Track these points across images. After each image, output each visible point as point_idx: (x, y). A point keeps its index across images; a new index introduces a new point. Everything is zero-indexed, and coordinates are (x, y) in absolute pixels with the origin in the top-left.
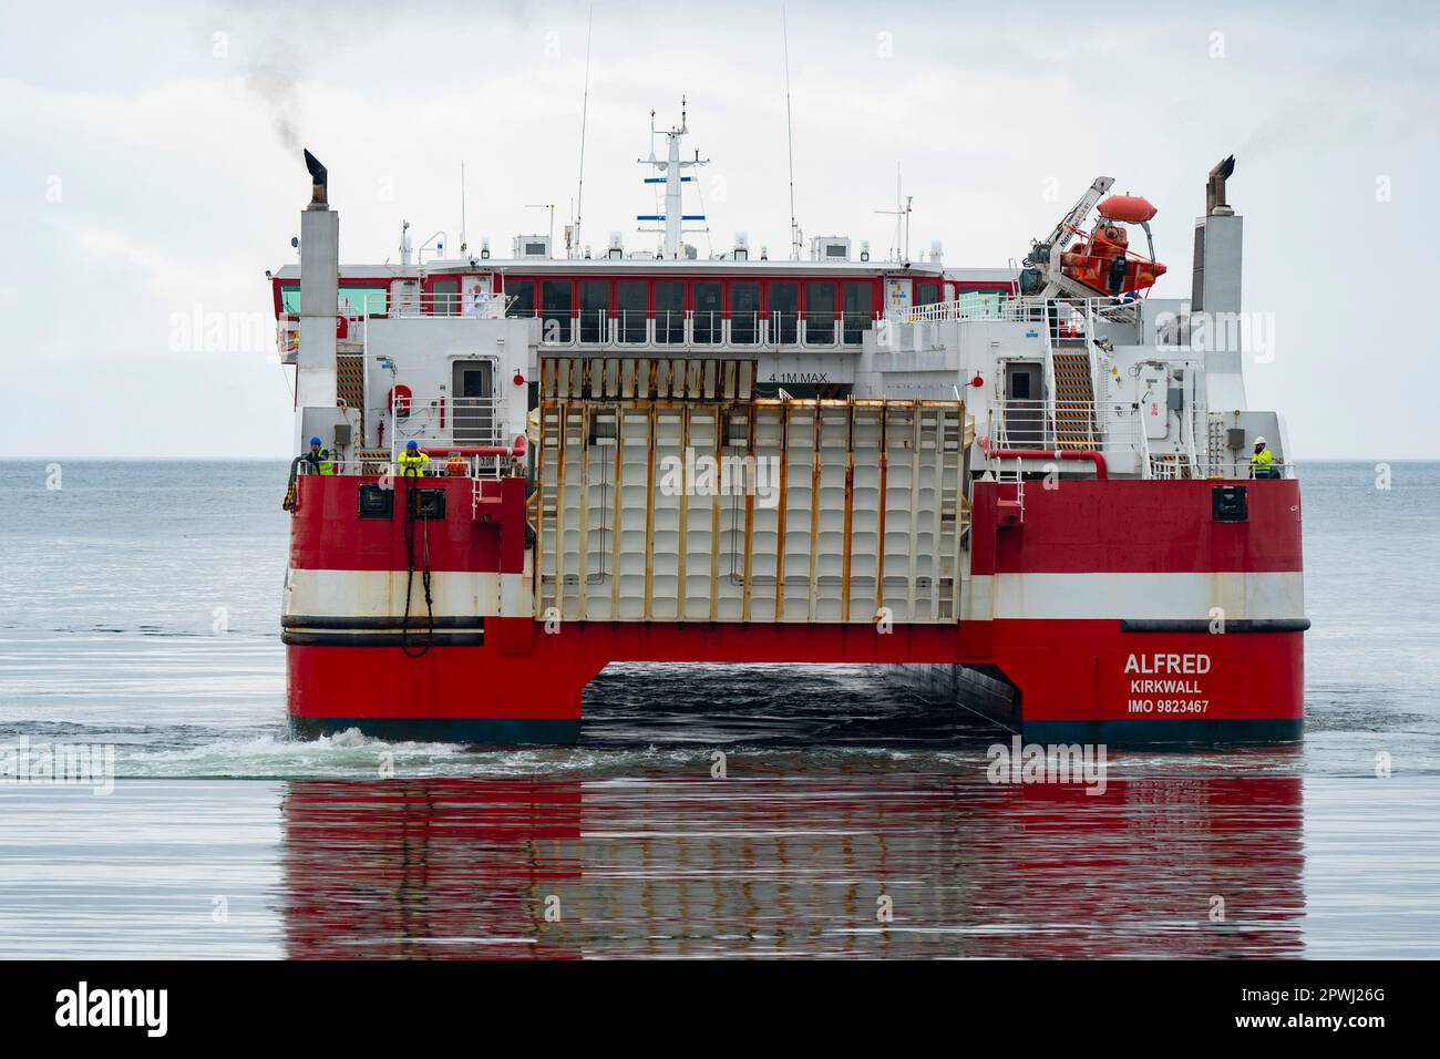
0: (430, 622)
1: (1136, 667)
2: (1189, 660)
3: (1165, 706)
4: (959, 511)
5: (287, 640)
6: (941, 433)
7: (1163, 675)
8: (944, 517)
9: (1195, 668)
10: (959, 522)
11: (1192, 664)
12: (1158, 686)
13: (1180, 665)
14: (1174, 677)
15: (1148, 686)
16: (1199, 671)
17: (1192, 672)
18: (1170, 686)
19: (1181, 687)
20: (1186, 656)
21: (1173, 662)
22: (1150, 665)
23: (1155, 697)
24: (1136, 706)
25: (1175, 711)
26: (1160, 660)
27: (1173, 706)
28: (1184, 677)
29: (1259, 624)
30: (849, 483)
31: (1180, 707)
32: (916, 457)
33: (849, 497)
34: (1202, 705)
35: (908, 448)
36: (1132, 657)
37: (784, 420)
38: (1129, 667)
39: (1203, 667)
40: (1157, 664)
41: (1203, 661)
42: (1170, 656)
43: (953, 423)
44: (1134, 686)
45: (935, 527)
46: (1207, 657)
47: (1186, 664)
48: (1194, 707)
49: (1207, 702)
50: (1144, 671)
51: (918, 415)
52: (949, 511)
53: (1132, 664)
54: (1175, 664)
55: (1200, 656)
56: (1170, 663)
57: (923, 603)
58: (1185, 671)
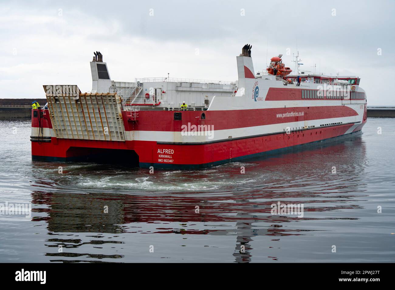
0: (43, 138)
1: (160, 152)
2: (170, 151)
3: (165, 161)
4: (119, 117)
5: (31, 140)
6: (112, 100)
7: (165, 154)
8: (118, 119)
9: (171, 152)
10: (120, 119)
11: (170, 152)
12: (164, 156)
13: (168, 152)
14: (167, 154)
15: (162, 156)
16: (172, 153)
17: (170, 153)
18: (166, 156)
19: (168, 157)
20: (169, 150)
21: (167, 151)
22: (162, 152)
23: (163, 158)
24: (160, 160)
25: (167, 162)
26: (164, 150)
27: (167, 161)
28: (168, 154)
29: (184, 143)
30: (99, 111)
31: (168, 161)
32: (109, 106)
33: (100, 114)
34: (172, 161)
35: (107, 104)
36: (159, 150)
37: (85, 98)
38: (158, 152)
39: (172, 152)
40: (164, 151)
41: (172, 151)
42: (166, 150)
43: (114, 98)
44: (159, 156)
45: (116, 120)
46: (173, 150)
47: (169, 152)
48: (171, 161)
49: (173, 160)
50: (161, 153)
51: (107, 97)
52: (118, 117)
53: (159, 151)
54: (167, 152)
55: (172, 150)
56: (166, 151)
57: (118, 137)
58: (169, 153)
